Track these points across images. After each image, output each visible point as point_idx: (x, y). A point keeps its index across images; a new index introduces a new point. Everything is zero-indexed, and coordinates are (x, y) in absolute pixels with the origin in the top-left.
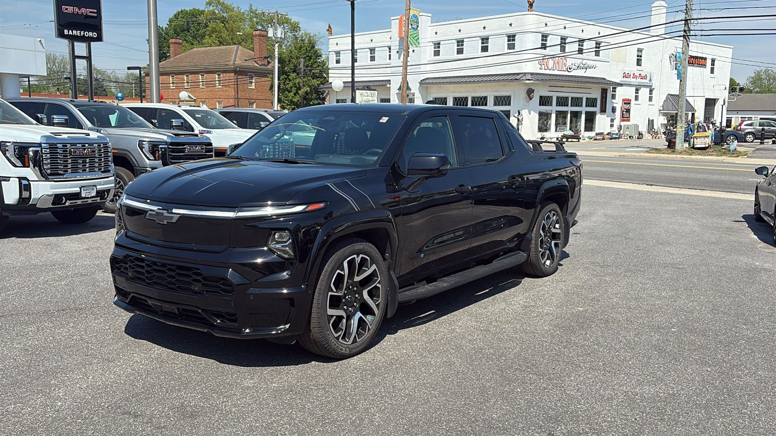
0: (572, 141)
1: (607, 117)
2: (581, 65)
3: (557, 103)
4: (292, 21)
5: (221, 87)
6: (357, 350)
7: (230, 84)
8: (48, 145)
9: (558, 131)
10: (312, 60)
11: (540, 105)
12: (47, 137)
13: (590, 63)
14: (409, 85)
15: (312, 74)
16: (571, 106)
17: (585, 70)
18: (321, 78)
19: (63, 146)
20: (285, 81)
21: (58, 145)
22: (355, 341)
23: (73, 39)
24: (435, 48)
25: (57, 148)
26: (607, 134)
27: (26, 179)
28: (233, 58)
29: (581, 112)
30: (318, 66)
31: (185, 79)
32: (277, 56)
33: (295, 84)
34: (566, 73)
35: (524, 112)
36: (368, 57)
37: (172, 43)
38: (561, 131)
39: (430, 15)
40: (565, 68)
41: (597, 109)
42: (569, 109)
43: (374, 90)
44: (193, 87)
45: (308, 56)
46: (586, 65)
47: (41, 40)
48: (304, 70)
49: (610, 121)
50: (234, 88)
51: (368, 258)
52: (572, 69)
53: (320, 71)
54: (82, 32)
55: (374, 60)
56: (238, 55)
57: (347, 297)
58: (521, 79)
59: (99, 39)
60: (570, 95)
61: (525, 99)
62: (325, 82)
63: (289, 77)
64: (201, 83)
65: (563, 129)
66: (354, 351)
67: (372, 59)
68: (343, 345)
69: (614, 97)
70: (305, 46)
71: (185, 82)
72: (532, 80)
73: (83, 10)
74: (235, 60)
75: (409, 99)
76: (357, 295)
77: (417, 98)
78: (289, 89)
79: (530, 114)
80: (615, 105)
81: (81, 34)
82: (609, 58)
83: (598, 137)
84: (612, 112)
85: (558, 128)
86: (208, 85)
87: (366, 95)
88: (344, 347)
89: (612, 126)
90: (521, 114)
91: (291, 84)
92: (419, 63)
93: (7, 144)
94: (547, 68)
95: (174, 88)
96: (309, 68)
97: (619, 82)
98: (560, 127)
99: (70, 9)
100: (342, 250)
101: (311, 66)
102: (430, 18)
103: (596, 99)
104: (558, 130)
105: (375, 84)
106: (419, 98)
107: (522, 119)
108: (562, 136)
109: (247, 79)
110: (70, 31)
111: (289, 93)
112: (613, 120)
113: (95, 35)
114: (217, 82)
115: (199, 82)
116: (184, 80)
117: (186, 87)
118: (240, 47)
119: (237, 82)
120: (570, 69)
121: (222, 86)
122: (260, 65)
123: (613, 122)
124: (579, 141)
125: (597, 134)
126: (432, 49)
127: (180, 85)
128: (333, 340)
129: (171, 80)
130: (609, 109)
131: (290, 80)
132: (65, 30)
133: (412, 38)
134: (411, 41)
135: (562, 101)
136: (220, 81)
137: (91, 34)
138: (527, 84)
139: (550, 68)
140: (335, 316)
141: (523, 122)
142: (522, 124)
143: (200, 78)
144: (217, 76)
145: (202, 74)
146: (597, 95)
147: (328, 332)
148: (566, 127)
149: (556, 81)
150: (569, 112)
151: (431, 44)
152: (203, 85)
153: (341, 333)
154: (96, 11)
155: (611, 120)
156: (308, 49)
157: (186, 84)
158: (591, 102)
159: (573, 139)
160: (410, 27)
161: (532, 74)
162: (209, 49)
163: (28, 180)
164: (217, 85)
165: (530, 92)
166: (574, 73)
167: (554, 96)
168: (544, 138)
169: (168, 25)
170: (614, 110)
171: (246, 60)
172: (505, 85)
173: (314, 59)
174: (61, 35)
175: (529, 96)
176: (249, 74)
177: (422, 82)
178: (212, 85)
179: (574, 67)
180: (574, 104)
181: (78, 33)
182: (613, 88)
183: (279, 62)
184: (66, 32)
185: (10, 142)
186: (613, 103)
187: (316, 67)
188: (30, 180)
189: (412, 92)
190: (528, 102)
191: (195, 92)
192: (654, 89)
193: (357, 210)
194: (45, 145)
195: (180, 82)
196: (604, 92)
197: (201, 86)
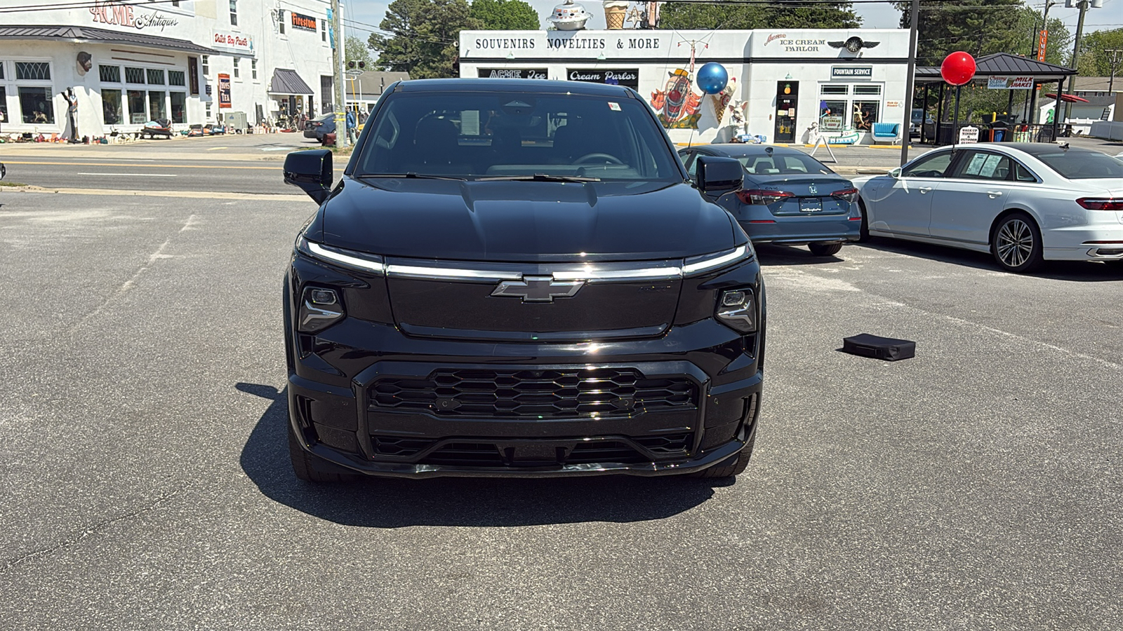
0: (158, 139)
1: (201, 101)
2: (155, 19)
3: (127, 79)
9: (135, 123)
11: (102, 80)
13: (167, 16)
16: (149, 83)
17: (162, 27)
26: (206, 127)
29: (164, 92)
34: (135, 31)
35: (78, 91)
38: (139, 123)
40: (131, 21)
41: (186, 89)
42: (147, 87)
46: (163, 20)
49: (205, 107)
52: (142, 25)
58: (64, 36)
60: (145, 66)
61: (75, 69)
65: (142, 119)
69: (206, 70)
72: (86, 38)
79: (88, 95)
80: (209, 83)
82: (193, 11)
83: (195, 132)
84: (207, 93)
85: (134, 118)
89: (208, 114)
90: (73, 94)
94: (104, 21)
97: (210, 48)
98: (136, 116)
103: (182, 73)
104: (134, 121)
107: (76, 102)
108: (142, 130)
112: (209, 106)
120: (140, 24)
123: (209, 109)
124: (168, 138)
125: (192, 127)
130: (202, 89)
135: (134, 75)
138: (75, 44)
139: (109, 20)
141: (78, 108)
142: (76, 111)
146: (183, 67)
148: (146, 115)
149: (125, 42)
150: (147, 93)
155: (207, 106)
158: (176, 78)
159: (159, 134)
161: (82, 28)
165: (83, 60)
166: (147, 31)
167: (122, 65)
168: (117, 133)
170: (208, 90)
172: (34, 44)
175: (83, 64)
179: (145, 21)
180: (152, 80)
182: (204, 57)
186: (206, 79)
190: (82, 75)
192: (257, 60)
196: (193, 62)
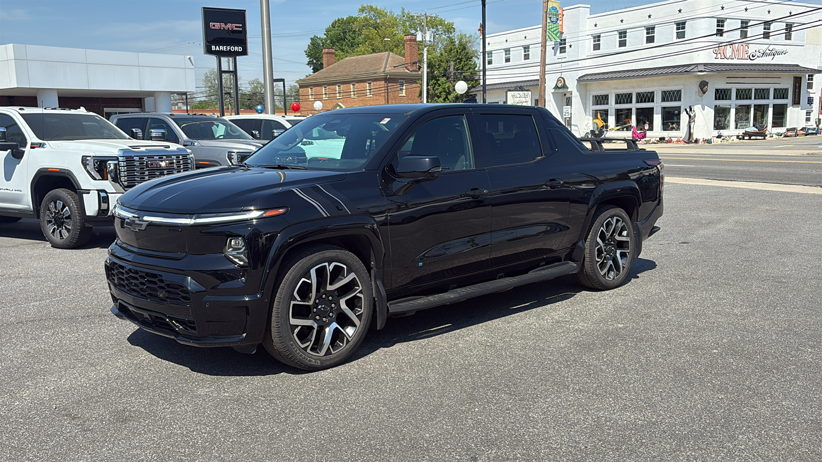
0: (756, 139)
1: (801, 109)
2: (768, 51)
3: (737, 96)
4: (446, 23)
5: (371, 96)
6: (332, 362)
7: (380, 92)
8: (125, 158)
9: (739, 128)
10: (462, 63)
11: (716, 99)
12: (124, 151)
13: (778, 48)
14: (566, 83)
15: (462, 77)
16: (755, 99)
17: (772, 56)
18: (472, 81)
19: (140, 158)
20: (434, 87)
21: (135, 158)
22: (328, 352)
23: (220, 54)
24: (594, 41)
25: (134, 160)
26: (801, 130)
27: (104, 191)
28: (384, 65)
29: (768, 105)
30: (470, 69)
31: (337, 89)
32: (425, 60)
33: (444, 88)
34: (749, 62)
35: (697, 108)
36: (521, 55)
37: (325, 53)
38: (742, 128)
39: (589, 6)
40: (746, 55)
41: (789, 101)
42: (753, 102)
43: (527, 91)
44: (344, 97)
45: (458, 59)
46: (774, 51)
47: (190, 58)
48: (455, 74)
49: (805, 114)
50: (385, 96)
51: (345, 267)
52: (756, 57)
53: (471, 74)
54: (228, 47)
55: (529, 59)
56: (389, 62)
57: (319, 307)
58: (693, 71)
59: (244, 52)
60: (753, 87)
61: (697, 93)
62: (476, 85)
63: (439, 82)
64: (352, 93)
65: (745, 125)
66: (328, 363)
67: (526, 58)
68: (313, 357)
69: (810, 86)
70: (455, 48)
71: (337, 92)
72: (705, 71)
73: (229, 26)
74: (385, 68)
75: (567, 99)
76: (333, 305)
77: (574, 96)
78: (438, 94)
79: (704, 110)
80: (811, 95)
81: (227, 49)
82: (804, 41)
83: (789, 134)
84: (808, 103)
85: (739, 124)
86: (359, 95)
87: (518, 96)
88: (313, 359)
89: (808, 120)
90: (693, 110)
91: (440, 89)
92: (577, 59)
93: (88, 158)
94: (724, 57)
95: (327, 99)
96: (459, 71)
97: (816, 68)
98: (741, 123)
99: (217, 25)
100: (308, 258)
101: (462, 69)
102: (589, 9)
103: (787, 90)
104: (738, 127)
105: (529, 84)
106: (577, 96)
107: (695, 116)
108: (743, 133)
109: (397, 86)
110: (217, 47)
111: (439, 98)
112: (810, 113)
113: (240, 49)
114: (368, 91)
115: (351, 92)
116: (336, 91)
117: (338, 98)
118: (391, 53)
119: (388, 90)
120: (753, 56)
121: (373, 95)
122: (411, 71)
123: (809, 115)
124: (764, 139)
125: (788, 130)
126: (591, 43)
127: (332, 95)
128: (298, 351)
129: (324, 91)
130: (804, 99)
131: (439, 85)
132: (213, 46)
133: (550, 32)
134: (550, 36)
135: (743, 94)
136: (371, 90)
137: (236, 48)
138: (699, 76)
139: (728, 56)
140: (300, 326)
141: (696, 119)
142: (694, 121)
143: (352, 88)
144: (368, 85)
145: (354, 83)
146: (787, 84)
147: (291, 343)
148: (749, 123)
149: (735, 71)
150: (753, 106)
151: (590, 37)
152: (354, 95)
153: (310, 344)
154: (241, 25)
155: (807, 113)
156: (459, 51)
157: (338, 95)
158: (781, 94)
159: (757, 136)
160: (548, 21)
161: (705, 65)
162: (361, 57)
163: (106, 193)
164: (368, 94)
165: (703, 86)
166: (758, 61)
167: (734, 88)
168: (722, 136)
169: (325, 34)
170: (810, 101)
171: (395, 67)
172: (674, 78)
173: (465, 61)
174: (209, 51)
175: (702, 89)
176: (399, 81)
177: (580, 80)
178: (362, 95)
179: (758, 54)
180: (759, 96)
181: (225, 48)
182: (809, 76)
183: (428, 67)
184: (213, 48)
185: (90, 156)
186: (809, 93)
187: (467, 70)
188: (108, 192)
189: (569, 90)
190: (701, 97)
191: (346, 102)
193: (325, 216)
194: (122, 158)
195: (332, 92)
196: (798, 81)
197: (352, 96)
